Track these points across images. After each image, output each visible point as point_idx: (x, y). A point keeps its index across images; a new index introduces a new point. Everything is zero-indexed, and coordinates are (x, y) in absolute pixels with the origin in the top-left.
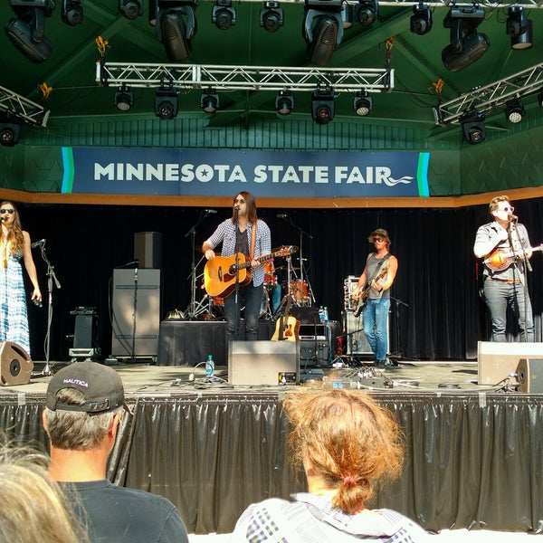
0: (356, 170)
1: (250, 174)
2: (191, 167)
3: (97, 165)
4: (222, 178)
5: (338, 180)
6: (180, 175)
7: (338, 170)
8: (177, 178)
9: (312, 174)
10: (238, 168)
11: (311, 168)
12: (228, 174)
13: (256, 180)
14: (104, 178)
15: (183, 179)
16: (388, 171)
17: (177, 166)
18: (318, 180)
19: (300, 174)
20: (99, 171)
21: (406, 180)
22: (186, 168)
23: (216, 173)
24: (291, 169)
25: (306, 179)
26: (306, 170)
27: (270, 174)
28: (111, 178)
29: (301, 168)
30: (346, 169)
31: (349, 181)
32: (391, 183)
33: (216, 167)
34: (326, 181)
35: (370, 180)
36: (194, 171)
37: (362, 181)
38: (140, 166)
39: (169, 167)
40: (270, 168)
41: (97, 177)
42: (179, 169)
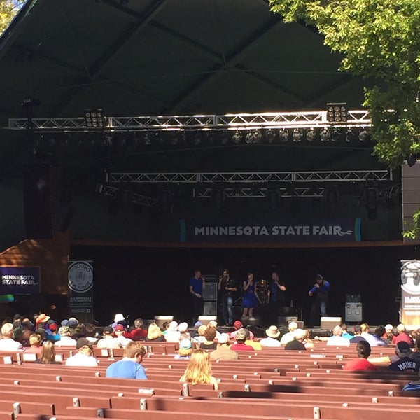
0: (324, 228)
1: (270, 231)
2: (241, 228)
3: (196, 228)
4: (256, 233)
5: (314, 233)
6: (236, 232)
7: (315, 228)
8: (234, 234)
9: (301, 230)
10: (264, 228)
11: (301, 227)
12: (259, 231)
14: (200, 234)
15: (237, 234)
16: (340, 228)
17: (234, 227)
18: (304, 233)
19: (295, 230)
20: (197, 231)
21: (349, 232)
22: (239, 228)
23: (254, 230)
24: (291, 228)
25: (298, 233)
26: (298, 228)
27: (280, 230)
28: (203, 234)
29: (295, 227)
30: (318, 227)
31: (320, 233)
32: (342, 234)
33: (254, 228)
34: (309, 233)
35: (330, 233)
36: (243, 230)
37: (327, 233)
38: (217, 228)
39: (231, 228)
40: (280, 227)
41: (197, 234)
42: (236, 229)
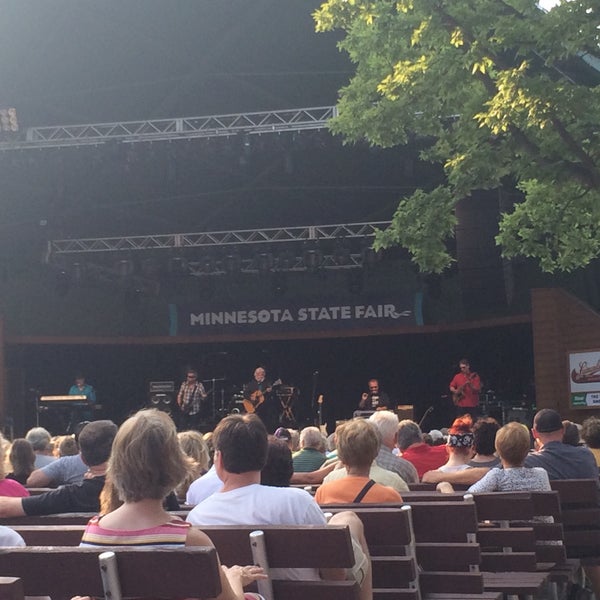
0: (370, 307)
1: (295, 315)
2: (255, 312)
3: (192, 315)
4: (276, 319)
5: (358, 316)
6: (248, 319)
7: (358, 308)
8: (245, 321)
9: (339, 313)
10: (287, 311)
11: (338, 308)
12: (280, 316)
13: (300, 319)
14: (197, 323)
15: (250, 321)
16: (393, 307)
17: (245, 312)
18: (343, 317)
19: (330, 313)
20: (194, 319)
21: (406, 313)
22: (252, 313)
23: (272, 315)
24: (324, 309)
25: (335, 317)
26: (334, 310)
27: (309, 313)
28: (202, 323)
29: (331, 309)
30: (363, 307)
31: (366, 316)
32: (396, 316)
33: (272, 311)
34: (349, 317)
35: (380, 315)
36: (257, 315)
37: (375, 316)
38: (221, 314)
39: (240, 313)
40: (310, 310)
41: (193, 323)
42: (247, 315)
